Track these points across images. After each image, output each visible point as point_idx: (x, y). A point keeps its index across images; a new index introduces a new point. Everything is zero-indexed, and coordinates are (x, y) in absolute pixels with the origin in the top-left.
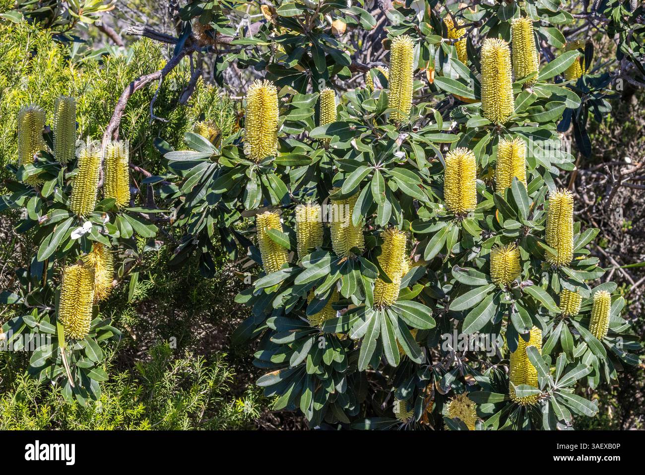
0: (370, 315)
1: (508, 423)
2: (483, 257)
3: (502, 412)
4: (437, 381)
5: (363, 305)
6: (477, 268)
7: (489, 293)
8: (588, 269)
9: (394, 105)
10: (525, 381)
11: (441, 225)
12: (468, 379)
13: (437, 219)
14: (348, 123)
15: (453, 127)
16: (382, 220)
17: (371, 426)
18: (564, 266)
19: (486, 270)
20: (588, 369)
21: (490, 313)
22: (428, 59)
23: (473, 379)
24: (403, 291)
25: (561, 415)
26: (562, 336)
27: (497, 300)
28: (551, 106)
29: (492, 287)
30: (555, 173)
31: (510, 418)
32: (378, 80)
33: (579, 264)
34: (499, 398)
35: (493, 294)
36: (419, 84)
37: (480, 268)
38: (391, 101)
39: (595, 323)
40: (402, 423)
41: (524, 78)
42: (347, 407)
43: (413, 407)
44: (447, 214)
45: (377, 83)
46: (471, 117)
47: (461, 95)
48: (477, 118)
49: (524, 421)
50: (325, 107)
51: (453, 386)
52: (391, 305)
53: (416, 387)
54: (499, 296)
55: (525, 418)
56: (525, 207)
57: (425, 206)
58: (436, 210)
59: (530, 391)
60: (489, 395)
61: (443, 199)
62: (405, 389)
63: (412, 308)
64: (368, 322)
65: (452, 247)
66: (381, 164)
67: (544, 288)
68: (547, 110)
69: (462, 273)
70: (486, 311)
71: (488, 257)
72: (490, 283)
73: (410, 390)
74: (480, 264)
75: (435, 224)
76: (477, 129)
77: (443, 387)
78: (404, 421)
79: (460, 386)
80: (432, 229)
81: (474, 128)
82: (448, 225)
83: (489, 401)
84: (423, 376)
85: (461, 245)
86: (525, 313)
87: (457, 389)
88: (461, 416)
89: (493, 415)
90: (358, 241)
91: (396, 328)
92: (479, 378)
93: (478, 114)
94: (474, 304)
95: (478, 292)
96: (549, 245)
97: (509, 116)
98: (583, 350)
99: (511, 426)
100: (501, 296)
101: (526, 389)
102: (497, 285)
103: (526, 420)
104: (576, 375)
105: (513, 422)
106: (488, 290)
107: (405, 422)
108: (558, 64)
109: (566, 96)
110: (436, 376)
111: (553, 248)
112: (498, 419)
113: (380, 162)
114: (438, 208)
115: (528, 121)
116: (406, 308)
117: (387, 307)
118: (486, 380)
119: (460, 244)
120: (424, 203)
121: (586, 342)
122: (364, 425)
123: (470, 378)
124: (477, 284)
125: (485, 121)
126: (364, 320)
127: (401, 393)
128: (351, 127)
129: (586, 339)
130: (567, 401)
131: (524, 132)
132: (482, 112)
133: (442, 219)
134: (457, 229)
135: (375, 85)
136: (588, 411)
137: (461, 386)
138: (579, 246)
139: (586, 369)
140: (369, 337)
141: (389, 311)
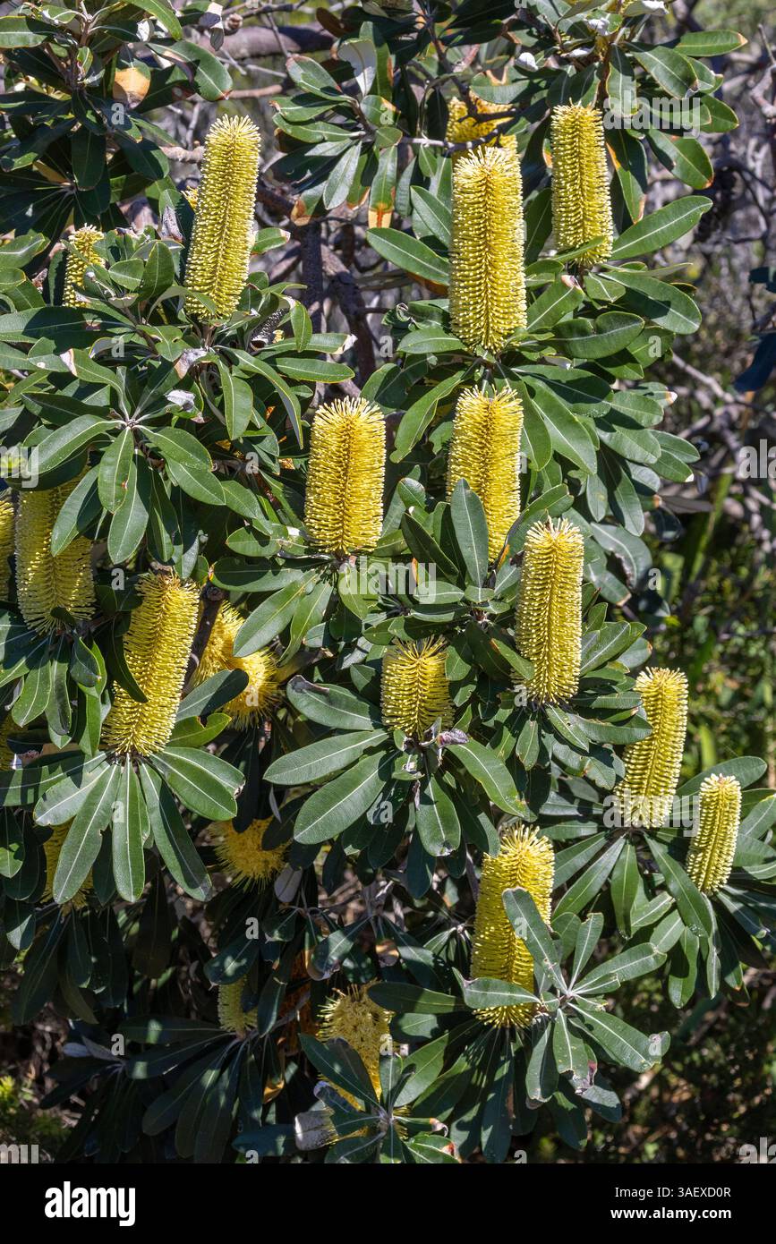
0: (97, 771)
1: (461, 1067)
2: (371, 663)
3: (450, 1038)
4: (311, 947)
5: (74, 747)
6: (353, 689)
7: (370, 751)
8: (614, 718)
9: (199, 279)
10: (506, 973)
11: (292, 576)
12: (384, 952)
13: (281, 562)
14: (83, 310)
15: (346, 348)
16: (122, 548)
17: (161, 1035)
18: (553, 704)
19: (372, 696)
20: (655, 957)
21: (365, 797)
22: (370, 185)
23: (395, 953)
24: (183, 727)
25: (566, 1061)
26: (616, 874)
27: (386, 770)
28: (609, 322)
29: (379, 736)
30: (649, 485)
31: (467, 1054)
32: (174, 218)
33: (594, 705)
34: (446, 1003)
35: (383, 753)
36: (277, 236)
37: (360, 688)
38: (194, 270)
39: (703, 850)
40: (235, 1037)
41: (573, 249)
42: (85, 986)
43: (256, 1003)
44: (307, 552)
45: (170, 223)
46: (417, 329)
47: (426, 277)
48: (431, 332)
49: (499, 1064)
50: (77, 269)
51: (348, 963)
52: (149, 753)
53: (261, 958)
54: (392, 761)
55: (502, 1058)
56: (479, 555)
57: (250, 529)
58: (277, 541)
59: (507, 994)
60: (419, 994)
61: (301, 515)
62: (234, 958)
63: (193, 767)
64: (87, 788)
65: (306, 630)
66: (141, 415)
67: (501, 753)
68: (599, 330)
69: (313, 696)
70: (357, 793)
71: (378, 664)
72: (376, 726)
73: (244, 962)
74: (361, 680)
75: (275, 574)
76: (432, 360)
77: (321, 964)
78: (238, 1033)
79: (364, 966)
80: (267, 583)
81: (424, 356)
82: (306, 579)
83: (418, 1007)
84: (276, 933)
85: (327, 629)
86: (450, 809)
87: (357, 973)
88: (357, 1036)
89: (429, 1041)
90: (76, 594)
91: (151, 811)
92: (409, 953)
93: (436, 323)
94: (326, 772)
95: (340, 746)
96: (518, 652)
97: (509, 335)
98: (658, 912)
99: (469, 1073)
100: (398, 760)
101: (495, 988)
102: (391, 734)
103: (504, 1062)
104: (622, 968)
105: (473, 1064)
106: (365, 743)
107: (241, 1035)
108: (660, 225)
109: (668, 304)
110: (311, 937)
111: (528, 659)
112: (441, 1053)
113: (138, 411)
114: (286, 535)
115: (550, 353)
116: (181, 765)
117: (137, 758)
118: (426, 957)
119: (327, 626)
120: (250, 520)
121: (670, 894)
122: (145, 1033)
123: (389, 949)
124: (347, 726)
125: (451, 342)
126: (78, 783)
127: (222, 967)
128: (89, 321)
129: (672, 887)
130: (590, 1028)
131: (550, 377)
132: (446, 318)
133: (293, 563)
134: (327, 589)
135: (164, 228)
136: (633, 1057)
137: (368, 966)
138: (593, 661)
139: (651, 958)
140: (85, 825)
141: (144, 767)
